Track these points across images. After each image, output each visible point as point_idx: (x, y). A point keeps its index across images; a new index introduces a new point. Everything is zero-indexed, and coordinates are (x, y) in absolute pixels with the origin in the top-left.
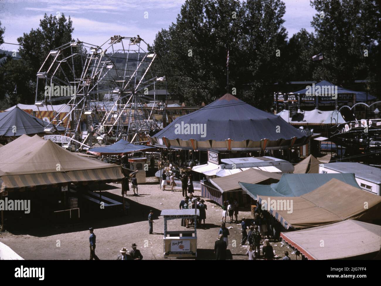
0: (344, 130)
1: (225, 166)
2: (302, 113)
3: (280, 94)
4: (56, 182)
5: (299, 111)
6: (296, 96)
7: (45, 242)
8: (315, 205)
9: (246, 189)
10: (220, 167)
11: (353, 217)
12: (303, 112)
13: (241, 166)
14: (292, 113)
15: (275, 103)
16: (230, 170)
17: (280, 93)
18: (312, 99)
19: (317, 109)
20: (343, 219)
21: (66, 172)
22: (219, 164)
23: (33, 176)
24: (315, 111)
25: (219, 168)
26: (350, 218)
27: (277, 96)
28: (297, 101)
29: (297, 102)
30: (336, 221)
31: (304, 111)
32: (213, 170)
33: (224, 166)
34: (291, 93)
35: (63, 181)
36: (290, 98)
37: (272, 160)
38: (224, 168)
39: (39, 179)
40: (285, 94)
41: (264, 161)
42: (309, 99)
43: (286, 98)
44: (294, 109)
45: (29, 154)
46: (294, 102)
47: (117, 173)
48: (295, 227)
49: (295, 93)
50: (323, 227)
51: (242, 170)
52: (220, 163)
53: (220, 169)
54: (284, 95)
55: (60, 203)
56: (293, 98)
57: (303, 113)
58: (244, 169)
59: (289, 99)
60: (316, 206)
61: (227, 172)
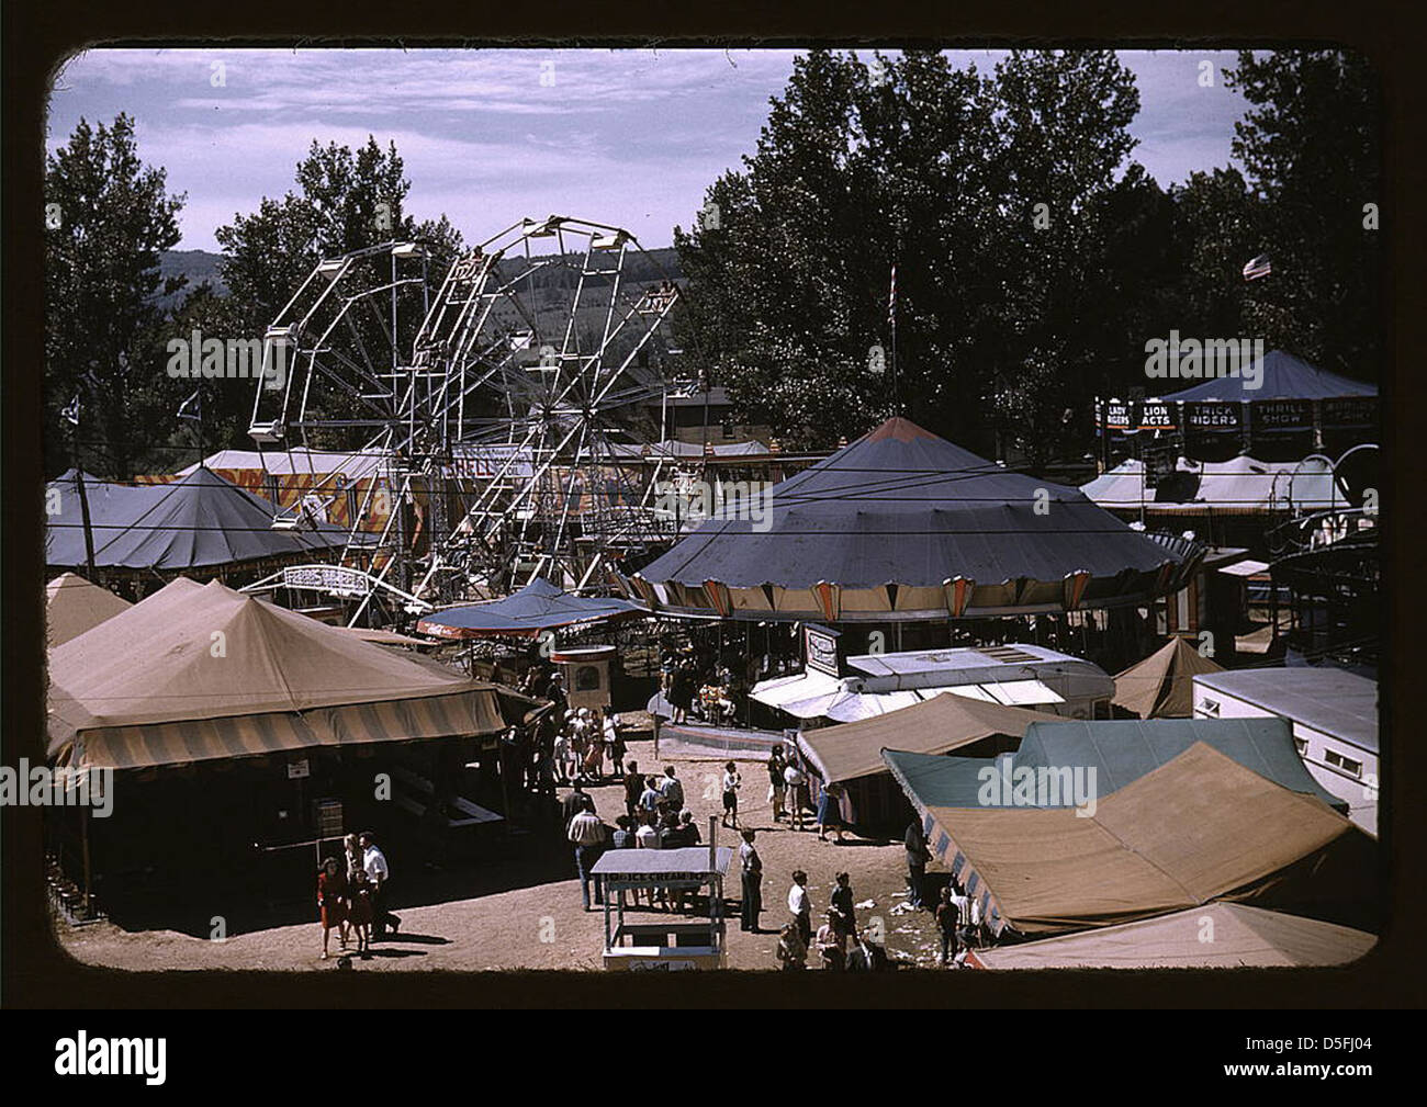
0: (1317, 540)
1: (861, 683)
2: (1192, 470)
3: (1116, 405)
4: (265, 750)
5: (1181, 464)
6: (1172, 409)
7: (219, 956)
8: (1118, 843)
9: (901, 776)
10: (844, 687)
11: (1232, 892)
12: (1196, 466)
13: (919, 681)
14: (1156, 473)
15: (1098, 433)
16: (879, 697)
17: (1115, 401)
18: (1229, 420)
19: (1245, 455)
20: (1198, 902)
21: (303, 711)
22: (840, 678)
23: (190, 728)
24: (1239, 463)
25: (839, 688)
26: (1223, 896)
27: (1105, 413)
28: (1173, 427)
29: (1176, 431)
30: (1168, 908)
31: (1199, 463)
32: (818, 698)
33: (856, 685)
34: (1154, 400)
35: (291, 742)
36: (1149, 417)
37: (1033, 658)
38: (858, 689)
39: (208, 741)
40: (1131, 403)
41: (1002, 663)
42: (1219, 420)
43: (1136, 416)
44: (1163, 458)
45: (181, 649)
46: (1161, 431)
47: (479, 713)
48: (1026, 929)
49: (1168, 398)
50: (1124, 929)
51: (922, 698)
52: (845, 671)
53: (844, 693)
54: (1128, 406)
55: (283, 819)
56: (1159, 418)
57: (1198, 470)
58: (928, 694)
59: (1145, 421)
60: (1119, 848)
61: (870, 706)
